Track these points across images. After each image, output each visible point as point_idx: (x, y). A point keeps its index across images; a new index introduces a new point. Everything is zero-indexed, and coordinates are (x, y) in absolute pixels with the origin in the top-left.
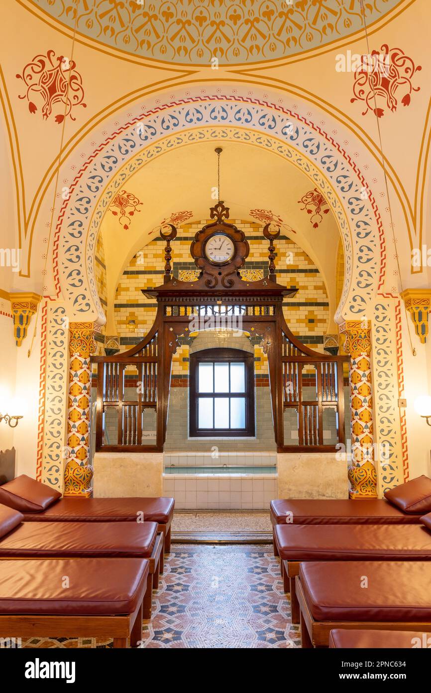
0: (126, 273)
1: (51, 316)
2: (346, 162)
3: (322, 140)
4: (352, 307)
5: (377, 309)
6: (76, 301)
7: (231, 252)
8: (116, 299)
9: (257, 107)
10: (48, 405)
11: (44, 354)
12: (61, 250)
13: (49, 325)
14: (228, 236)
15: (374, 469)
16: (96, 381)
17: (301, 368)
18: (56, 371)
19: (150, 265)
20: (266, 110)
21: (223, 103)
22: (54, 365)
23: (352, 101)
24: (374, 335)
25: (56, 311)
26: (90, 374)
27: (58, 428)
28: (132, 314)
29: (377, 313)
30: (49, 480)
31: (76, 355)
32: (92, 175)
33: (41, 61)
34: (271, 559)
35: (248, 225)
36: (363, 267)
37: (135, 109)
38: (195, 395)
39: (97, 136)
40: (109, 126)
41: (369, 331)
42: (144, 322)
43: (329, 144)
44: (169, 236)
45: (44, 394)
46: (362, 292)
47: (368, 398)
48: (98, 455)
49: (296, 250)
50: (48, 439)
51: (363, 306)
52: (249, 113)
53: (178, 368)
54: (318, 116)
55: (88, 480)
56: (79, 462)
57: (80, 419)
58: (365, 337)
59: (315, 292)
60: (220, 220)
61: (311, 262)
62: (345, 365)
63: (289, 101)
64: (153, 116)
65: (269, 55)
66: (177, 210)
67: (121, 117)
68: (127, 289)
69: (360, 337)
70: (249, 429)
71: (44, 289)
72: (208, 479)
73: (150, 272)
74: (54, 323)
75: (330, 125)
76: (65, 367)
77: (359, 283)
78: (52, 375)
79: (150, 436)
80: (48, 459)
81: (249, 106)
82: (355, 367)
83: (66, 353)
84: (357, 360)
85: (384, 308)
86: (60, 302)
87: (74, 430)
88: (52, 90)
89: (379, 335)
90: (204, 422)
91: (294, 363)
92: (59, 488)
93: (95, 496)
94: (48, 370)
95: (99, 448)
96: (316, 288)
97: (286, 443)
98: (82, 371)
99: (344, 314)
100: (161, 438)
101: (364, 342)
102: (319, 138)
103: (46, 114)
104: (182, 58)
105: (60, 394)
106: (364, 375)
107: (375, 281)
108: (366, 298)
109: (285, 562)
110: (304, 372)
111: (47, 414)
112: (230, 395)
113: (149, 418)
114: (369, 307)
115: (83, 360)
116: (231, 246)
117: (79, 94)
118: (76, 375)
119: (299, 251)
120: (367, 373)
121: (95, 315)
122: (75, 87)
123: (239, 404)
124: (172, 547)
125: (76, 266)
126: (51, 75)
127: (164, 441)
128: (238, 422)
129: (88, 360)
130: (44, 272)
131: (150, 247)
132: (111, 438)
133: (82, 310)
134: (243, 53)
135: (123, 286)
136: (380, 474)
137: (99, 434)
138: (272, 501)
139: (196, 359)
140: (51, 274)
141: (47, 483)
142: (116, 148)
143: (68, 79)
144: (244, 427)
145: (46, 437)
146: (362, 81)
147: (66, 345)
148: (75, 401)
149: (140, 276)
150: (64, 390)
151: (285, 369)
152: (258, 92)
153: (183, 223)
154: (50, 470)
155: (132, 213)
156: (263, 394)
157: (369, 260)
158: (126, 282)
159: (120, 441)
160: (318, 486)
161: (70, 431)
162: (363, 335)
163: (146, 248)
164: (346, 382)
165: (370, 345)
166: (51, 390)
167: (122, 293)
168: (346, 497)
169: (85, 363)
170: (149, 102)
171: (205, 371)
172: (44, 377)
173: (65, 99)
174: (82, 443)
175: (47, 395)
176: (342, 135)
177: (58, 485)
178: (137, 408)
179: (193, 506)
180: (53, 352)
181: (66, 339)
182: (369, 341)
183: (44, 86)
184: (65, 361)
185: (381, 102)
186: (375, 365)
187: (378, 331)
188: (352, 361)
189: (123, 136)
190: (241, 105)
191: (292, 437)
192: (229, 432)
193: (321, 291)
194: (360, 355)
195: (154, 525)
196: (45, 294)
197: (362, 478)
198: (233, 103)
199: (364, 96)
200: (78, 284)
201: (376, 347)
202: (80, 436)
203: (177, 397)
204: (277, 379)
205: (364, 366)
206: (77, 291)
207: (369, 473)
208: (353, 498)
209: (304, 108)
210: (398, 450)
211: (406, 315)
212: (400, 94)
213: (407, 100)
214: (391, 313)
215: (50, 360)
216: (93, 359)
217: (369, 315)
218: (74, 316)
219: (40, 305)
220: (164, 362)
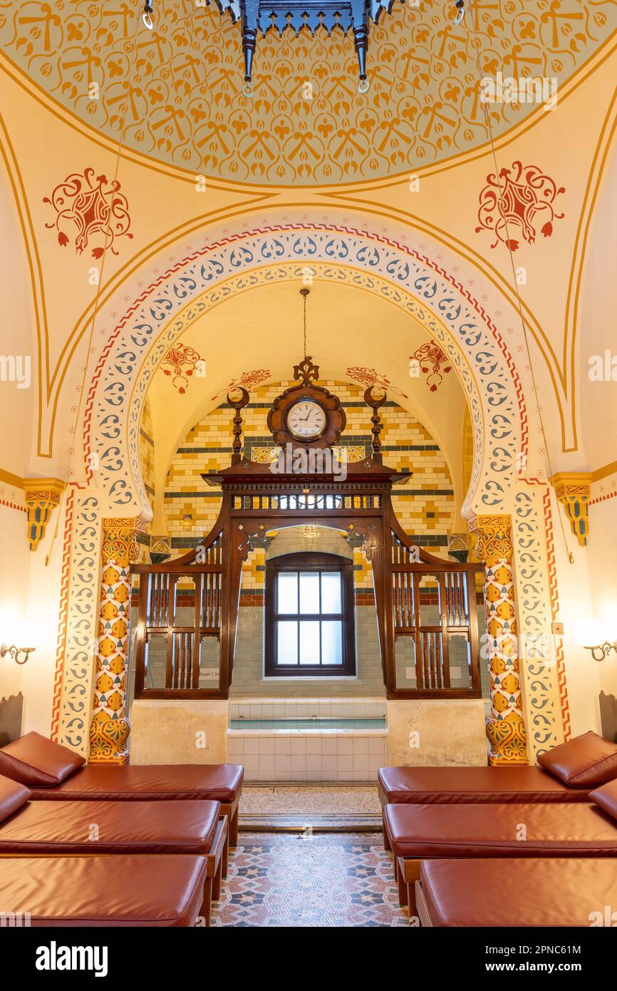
0: (180, 451)
1: (78, 509)
2: (472, 307)
3: (439, 279)
4: (485, 497)
5: (519, 500)
6: (113, 489)
7: (322, 424)
8: (167, 485)
9: (355, 238)
10: (71, 632)
11: (67, 561)
12: (95, 422)
13: (75, 522)
14: (318, 402)
15: (522, 723)
16: (138, 597)
17: (417, 580)
18: (83, 585)
19: (214, 440)
20: (367, 242)
21: (311, 233)
22: (81, 577)
23: (478, 230)
24: (516, 535)
25: (86, 503)
26: (130, 589)
27: (83, 665)
28: (188, 506)
29: (520, 505)
30: (69, 739)
31: (111, 562)
32: (138, 324)
33: (76, 182)
34: (381, 854)
35: (344, 388)
36: (498, 443)
37: (197, 240)
38: (272, 618)
39: (146, 275)
40: (161, 261)
41: (509, 530)
42: (204, 517)
43: (449, 285)
44: (239, 402)
45: (66, 617)
46: (498, 477)
47: (510, 622)
48: (138, 704)
49: (408, 421)
50: (69, 681)
51: (500, 495)
52: (344, 246)
53: (251, 581)
54: (433, 249)
55: (122, 739)
56: (111, 712)
57: (114, 652)
58: (504, 537)
59: (434, 475)
60: (306, 381)
61: (428, 436)
62: (478, 576)
63: (396, 230)
64: (219, 250)
65: (370, 173)
66: (249, 369)
67: (178, 250)
68: (182, 473)
69: (497, 537)
70: (348, 666)
71: (71, 473)
72: (291, 737)
73: (213, 450)
74: (82, 520)
75: (450, 261)
76: (96, 580)
77: (493, 465)
78: (77, 590)
79: (210, 676)
80: (68, 709)
81: (345, 236)
82: (491, 578)
83: (97, 560)
84: (494, 570)
85: (528, 498)
86: (91, 491)
87: (105, 668)
88: (89, 217)
89: (523, 535)
90: (286, 656)
91: (408, 573)
92: (83, 750)
93: (133, 762)
94: (72, 583)
95: (140, 693)
96: (436, 470)
97: (400, 685)
98: (118, 585)
99: (475, 506)
100: (226, 678)
101: (503, 544)
102: (435, 277)
103: (80, 247)
104: (257, 177)
105: (87, 617)
106: (504, 590)
107: (514, 462)
108: (503, 484)
109: (401, 860)
110: (422, 585)
111: (68, 645)
112: (320, 617)
113: (209, 650)
114: (508, 497)
115: (120, 570)
116: (322, 415)
117: (124, 222)
118: (110, 591)
119: (412, 421)
120: (508, 586)
121: (139, 508)
122: (119, 213)
123: (333, 630)
124: (240, 836)
125: (114, 443)
126: (88, 199)
127: (230, 683)
128: (333, 655)
129: (127, 570)
130: (71, 451)
131: (214, 417)
132: (155, 680)
133: (120, 502)
134: (336, 171)
135: (176, 468)
136: (531, 729)
137: (141, 673)
138: (381, 770)
139: (274, 568)
140: (80, 453)
141: (66, 744)
142: (171, 290)
143: (110, 204)
144: (340, 662)
145: (65, 679)
146: (489, 206)
147: (98, 549)
148: (108, 626)
149: (200, 455)
150: (94, 611)
151: (396, 581)
152: (356, 219)
153: (258, 386)
154: (70, 725)
155: (190, 373)
156: (367, 617)
157: (505, 434)
158: (182, 463)
159: (169, 683)
160: (445, 748)
161: (100, 670)
162: (501, 535)
163: (208, 418)
164: (480, 598)
165: (511, 548)
166: (76, 612)
167: (175, 478)
168: (485, 764)
169: (123, 573)
170: (215, 231)
171: (286, 583)
172: (67, 593)
173: (105, 228)
174: (116, 686)
175: (70, 619)
176: (466, 272)
177: (81, 746)
178: (193, 636)
179: (269, 776)
180: (79, 559)
181: (98, 540)
182: (510, 542)
183: (79, 212)
184: (95, 571)
185: (515, 232)
186: (519, 577)
187: (521, 530)
188: (487, 570)
189: (180, 274)
190: (334, 235)
191: (407, 676)
192: (320, 670)
193: (443, 475)
194: (498, 563)
195: (214, 805)
196: (72, 479)
197: (506, 735)
198: (323, 232)
199: (492, 225)
200: (116, 466)
201: (521, 583)
202: (114, 676)
203: (249, 620)
204: (384, 595)
205: (503, 578)
206: (115, 476)
207: (515, 728)
208: (494, 764)
209: (415, 239)
210: (554, 695)
211: (558, 508)
212: (538, 221)
213: (547, 230)
214: (537, 505)
215: (75, 569)
216: (134, 569)
217: (508, 507)
218: (109, 510)
219: (65, 495)
220: (230, 571)
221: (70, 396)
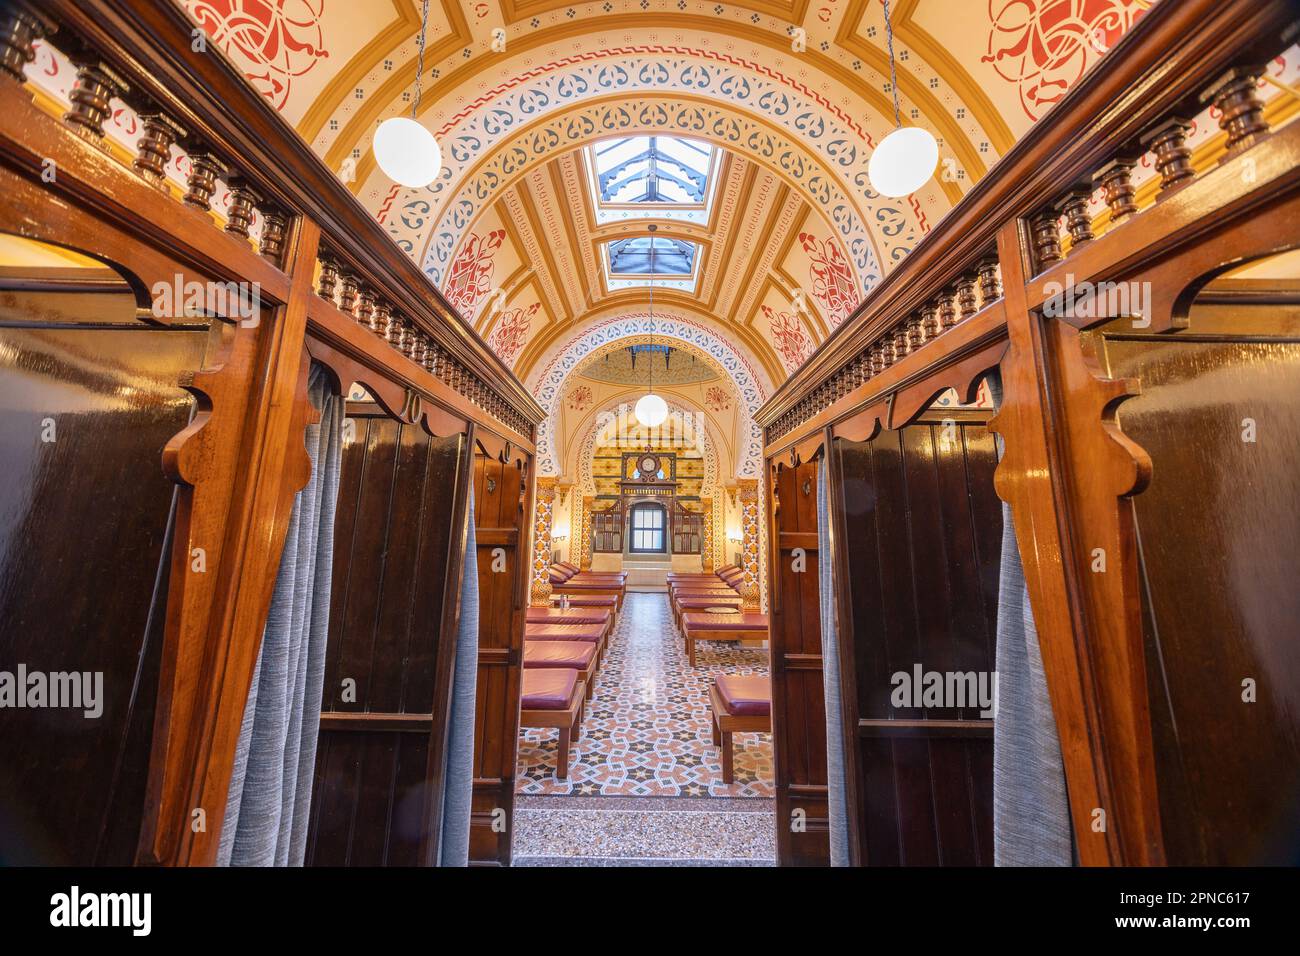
1: (576, 493)
4: (705, 492)
5: (716, 493)
6: (586, 487)
10: (574, 532)
11: (572, 510)
12: (580, 465)
13: (574, 497)
15: (712, 562)
16: (594, 522)
17: (683, 518)
18: (577, 517)
20: (670, 404)
22: (577, 515)
23: (706, 403)
24: (714, 504)
25: (578, 491)
26: (591, 519)
27: (578, 542)
29: (716, 495)
30: (575, 563)
31: (585, 510)
36: (710, 474)
38: (632, 529)
41: (712, 503)
46: (710, 486)
47: (711, 531)
48: (595, 554)
50: (574, 547)
51: (710, 491)
53: (627, 514)
55: (590, 564)
56: (586, 556)
57: (587, 538)
58: (710, 505)
60: (649, 452)
62: (702, 517)
65: (672, 383)
69: (708, 505)
70: (663, 550)
71: (572, 481)
74: (576, 497)
76: (581, 515)
77: (708, 481)
78: (576, 519)
79: (616, 546)
80: (574, 555)
82: (706, 517)
83: (581, 509)
84: (707, 515)
85: (718, 493)
86: (579, 487)
87: (584, 543)
88: (580, 399)
90: (638, 545)
91: (680, 515)
93: (593, 570)
94: (574, 517)
95: (595, 551)
97: (676, 550)
98: (588, 517)
99: (702, 495)
100: (622, 548)
101: (710, 507)
103: (577, 408)
104: (634, 383)
105: (579, 527)
106: (710, 521)
107: (714, 481)
108: (711, 488)
111: (573, 536)
112: (653, 529)
113: (617, 538)
114: (712, 492)
116: (654, 464)
117: (590, 399)
118: (586, 519)
122: (589, 397)
123: (658, 535)
125: (586, 472)
126: (580, 394)
128: (657, 545)
130: (572, 474)
132: (600, 547)
133: (589, 491)
134: (660, 382)
136: (715, 563)
137: (595, 548)
138: (670, 574)
139: (634, 508)
140: (575, 475)
141: (574, 565)
143: (587, 395)
144: (660, 548)
146: (709, 397)
147: (581, 506)
148: (585, 530)
150: (581, 525)
154: (575, 559)
156: (668, 527)
157: (713, 472)
159: (604, 548)
160: (689, 568)
164: (702, 524)
165: (712, 508)
166: (575, 525)
169: (589, 514)
171: (638, 514)
172: (572, 520)
173: (585, 402)
174: (588, 548)
175: (573, 528)
177: (578, 565)
178: (611, 533)
180: (576, 509)
181: (581, 503)
183: (577, 399)
184: (581, 513)
185: (717, 406)
186: (714, 517)
187: (716, 503)
191: (678, 548)
192: (652, 551)
194: (708, 513)
196: (573, 484)
197: (707, 565)
199: (710, 402)
200: (587, 479)
202: (587, 546)
203: (628, 526)
205: (710, 517)
207: (710, 563)
208: (703, 573)
210: (722, 554)
211: (727, 496)
212: (725, 404)
213: (727, 407)
214: (721, 495)
215: (575, 512)
216: (592, 512)
217: (712, 495)
218: (585, 493)
219: (571, 489)
220: (623, 514)
221: (573, 455)
